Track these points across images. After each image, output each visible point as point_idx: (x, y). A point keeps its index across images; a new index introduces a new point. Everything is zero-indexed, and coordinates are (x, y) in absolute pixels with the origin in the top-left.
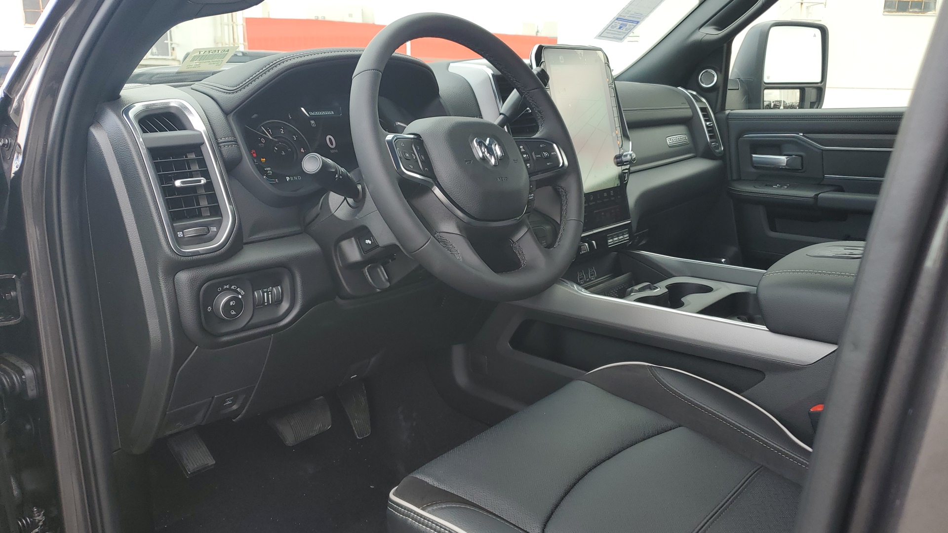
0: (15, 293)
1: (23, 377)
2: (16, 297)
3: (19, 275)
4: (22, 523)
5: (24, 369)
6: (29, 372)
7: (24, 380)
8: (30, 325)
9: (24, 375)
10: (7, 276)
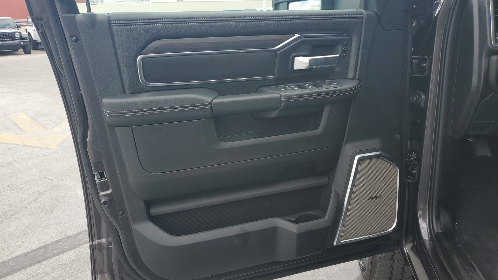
0: (426, 64)
1: (421, 98)
2: (426, 66)
3: (428, 57)
4: (408, 155)
5: (422, 95)
6: (423, 97)
7: (421, 99)
8: (428, 78)
9: (421, 97)
10: (424, 56)
